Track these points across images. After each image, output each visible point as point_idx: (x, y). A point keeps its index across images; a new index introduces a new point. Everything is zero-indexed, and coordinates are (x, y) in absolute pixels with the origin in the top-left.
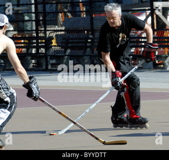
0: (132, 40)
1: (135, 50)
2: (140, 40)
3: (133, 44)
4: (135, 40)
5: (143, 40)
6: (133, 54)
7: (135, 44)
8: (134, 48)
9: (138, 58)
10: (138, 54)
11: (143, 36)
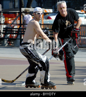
0: (8, 30)
1: (10, 35)
2: (13, 30)
3: (9, 32)
4: (10, 30)
5: (14, 30)
6: (9, 38)
7: (10, 32)
8: (9, 35)
9: (11, 40)
10: (12, 38)
11: (15, 27)
